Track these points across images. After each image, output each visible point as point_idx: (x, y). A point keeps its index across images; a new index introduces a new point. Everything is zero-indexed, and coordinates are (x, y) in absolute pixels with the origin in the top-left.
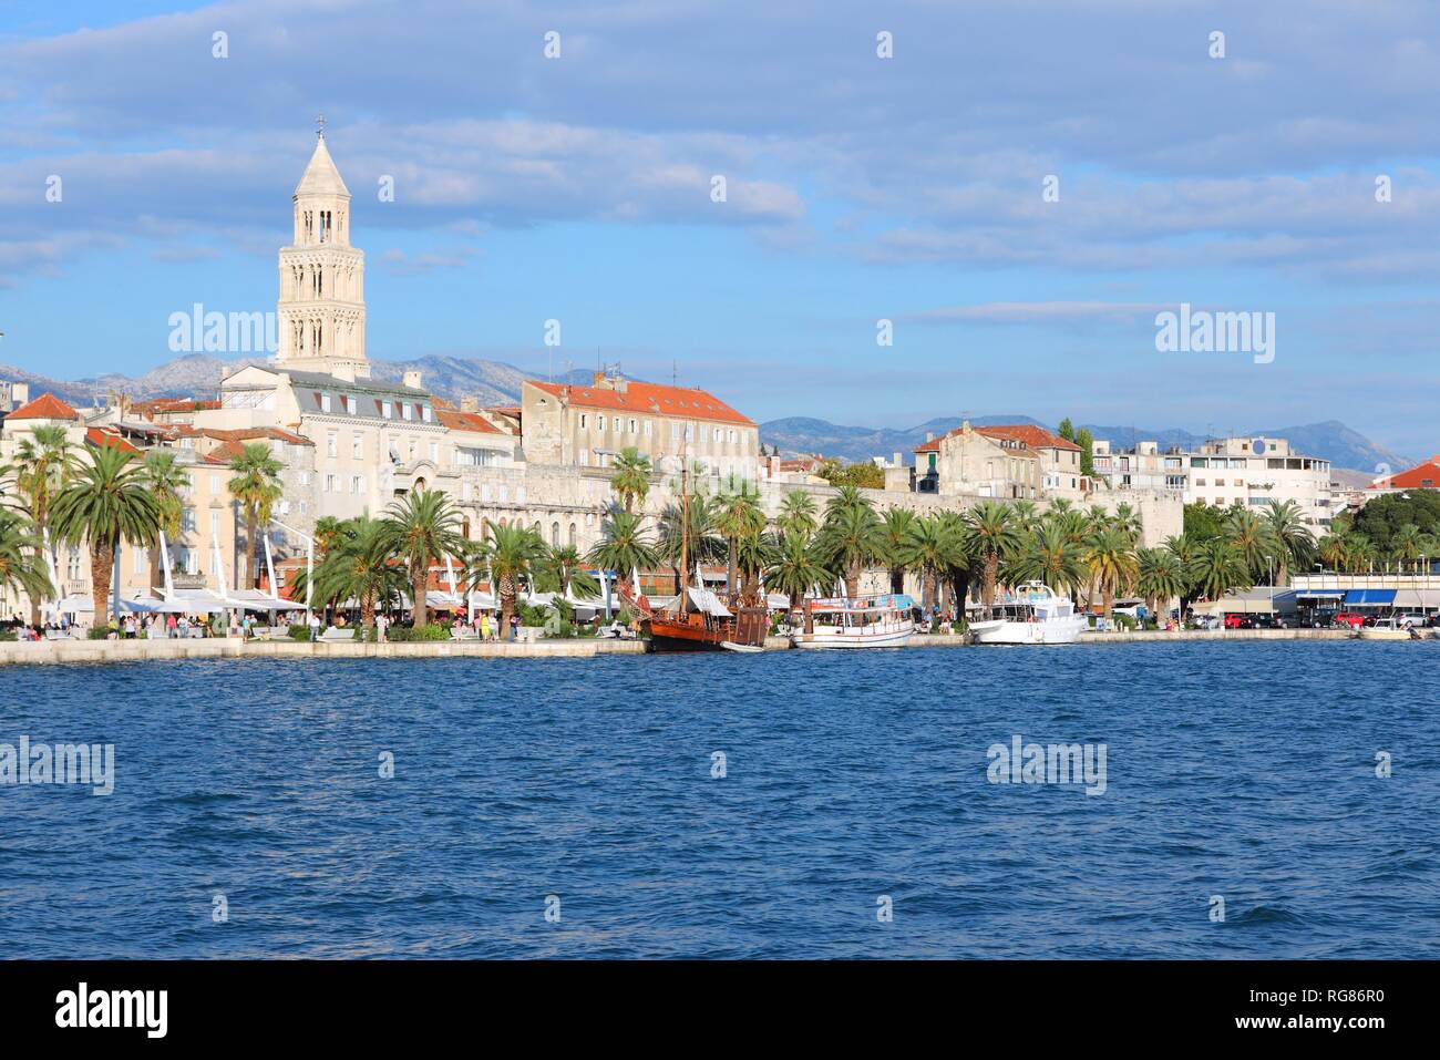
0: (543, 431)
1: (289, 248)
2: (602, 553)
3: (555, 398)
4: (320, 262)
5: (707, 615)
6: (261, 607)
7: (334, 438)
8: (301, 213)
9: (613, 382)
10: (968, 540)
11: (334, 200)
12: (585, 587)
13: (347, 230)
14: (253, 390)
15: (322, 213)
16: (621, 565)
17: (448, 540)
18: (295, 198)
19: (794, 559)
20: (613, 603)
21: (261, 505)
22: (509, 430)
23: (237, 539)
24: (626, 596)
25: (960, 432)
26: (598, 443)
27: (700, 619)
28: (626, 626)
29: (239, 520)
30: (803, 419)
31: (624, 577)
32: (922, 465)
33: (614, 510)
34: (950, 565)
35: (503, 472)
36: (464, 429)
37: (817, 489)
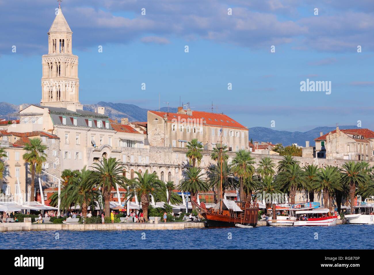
0: (157, 132)
1: (46, 55)
2: (184, 185)
3: (162, 118)
4: (60, 61)
5: (231, 211)
6: (37, 209)
7: (68, 136)
8: (51, 40)
9: (186, 111)
10: (343, 178)
11: (66, 34)
12: (175, 199)
13: (71, 47)
14: (33, 115)
15: (60, 40)
16: (193, 190)
17: (118, 179)
18: (49, 34)
19: (268, 187)
20: (189, 206)
21: (37, 165)
22: (142, 132)
23: (27, 179)
24: (194, 203)
25: (335, 132)
26: (180, 137)
27: (228, 213)
28: (196, 216)
29: (28, 170)
30: (260, 128)
31: (194, 195)
32: (318, 147)
33: (188, 166)
34: (335, 189)
35: (140, 150)
36: (123, 131)
37: (274, 156)
